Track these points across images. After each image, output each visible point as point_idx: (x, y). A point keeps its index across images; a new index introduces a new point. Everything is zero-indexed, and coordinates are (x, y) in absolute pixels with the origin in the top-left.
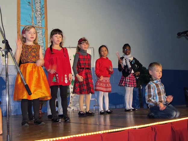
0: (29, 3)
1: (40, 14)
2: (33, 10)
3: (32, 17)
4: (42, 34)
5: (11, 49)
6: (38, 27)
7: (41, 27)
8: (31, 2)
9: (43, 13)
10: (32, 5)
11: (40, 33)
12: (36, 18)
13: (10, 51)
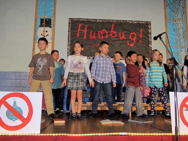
0: (174, 29)
1: (183, 37)
2: (177, 35)
3: (176, 39)
4: (185, 52)
5: (177, 63)
6: (182, 47)
7: (184, 47)
8: (175, 29)
9: (185, 36)
10: (177, 31)
11: (184, 51)
12: (180, 40)
13: (178, 65)
